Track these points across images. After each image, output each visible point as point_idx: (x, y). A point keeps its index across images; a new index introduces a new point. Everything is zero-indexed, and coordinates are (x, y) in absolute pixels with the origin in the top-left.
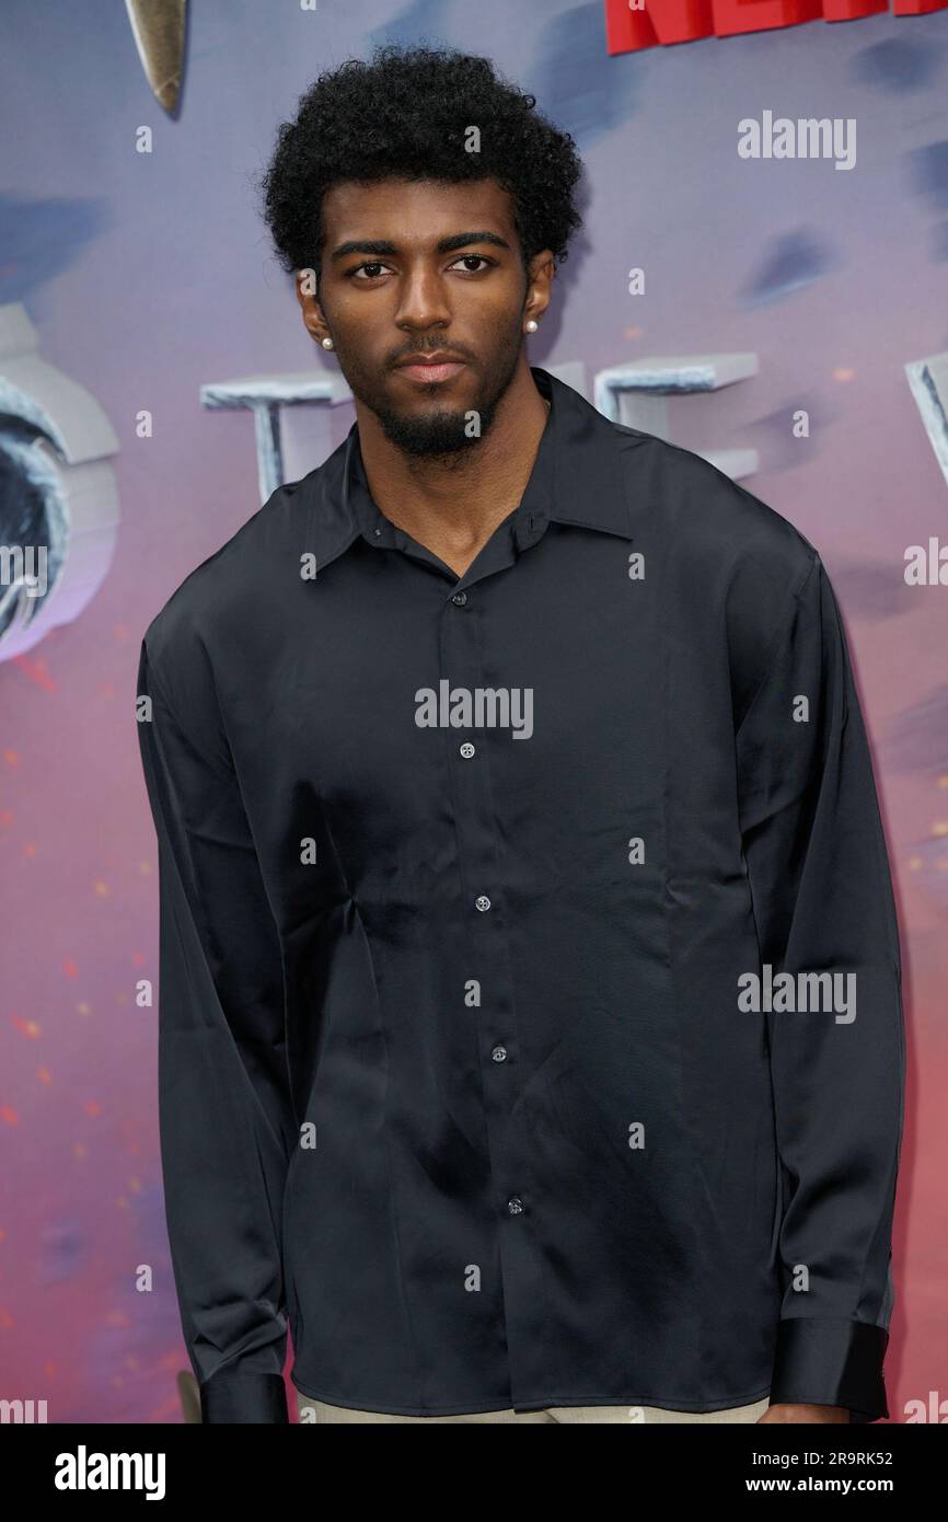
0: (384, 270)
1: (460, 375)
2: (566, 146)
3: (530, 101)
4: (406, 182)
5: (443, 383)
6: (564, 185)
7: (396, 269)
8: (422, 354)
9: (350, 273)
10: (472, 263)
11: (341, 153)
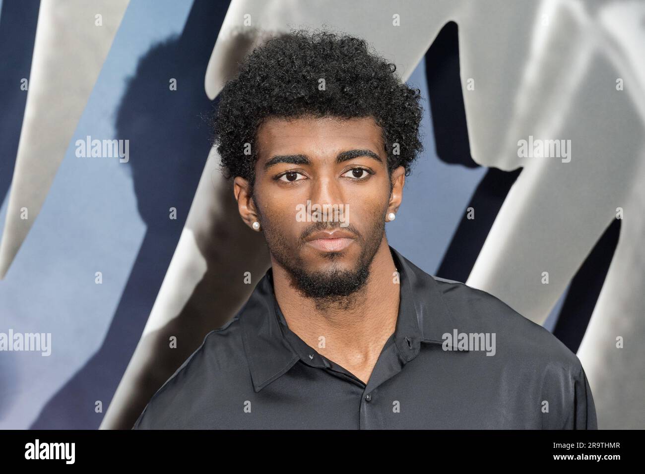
0: (299, 177)
1: (350, 246)
2: (416, 97)
3: (392, 68)
4: (316, 118)
5: (341, 251)
6: (415, 123)
7: (308, 175)
8: (326, 231)
9: (277, 178)
10: (358, 172)
11: (274, 99)
